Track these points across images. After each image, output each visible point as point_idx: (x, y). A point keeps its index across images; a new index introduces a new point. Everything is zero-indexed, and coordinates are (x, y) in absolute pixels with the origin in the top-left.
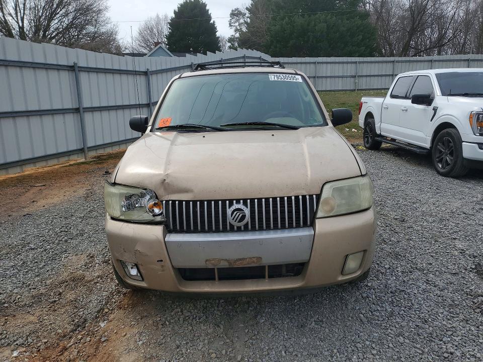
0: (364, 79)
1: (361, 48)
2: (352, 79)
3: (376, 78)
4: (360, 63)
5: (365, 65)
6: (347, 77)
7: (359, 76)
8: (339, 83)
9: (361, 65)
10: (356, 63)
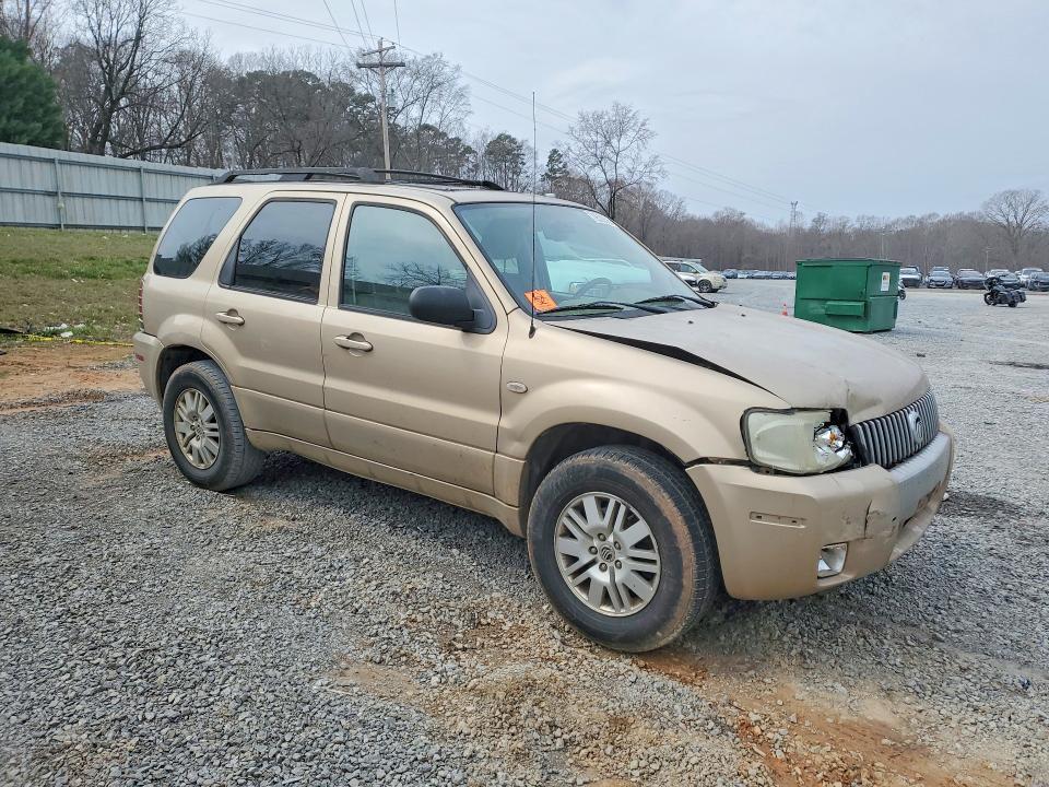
0: (78, 201)
1: (32, 125)
2: (49, 200)
3: (106, 202)
4: (62, 162)
5: (76, 169)
6: (34, 193)
7: (64, 194)
8: (14, 205)
9: (66, 168)
10: (52, 161)
